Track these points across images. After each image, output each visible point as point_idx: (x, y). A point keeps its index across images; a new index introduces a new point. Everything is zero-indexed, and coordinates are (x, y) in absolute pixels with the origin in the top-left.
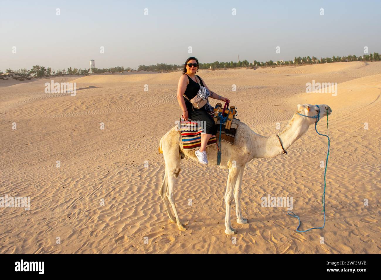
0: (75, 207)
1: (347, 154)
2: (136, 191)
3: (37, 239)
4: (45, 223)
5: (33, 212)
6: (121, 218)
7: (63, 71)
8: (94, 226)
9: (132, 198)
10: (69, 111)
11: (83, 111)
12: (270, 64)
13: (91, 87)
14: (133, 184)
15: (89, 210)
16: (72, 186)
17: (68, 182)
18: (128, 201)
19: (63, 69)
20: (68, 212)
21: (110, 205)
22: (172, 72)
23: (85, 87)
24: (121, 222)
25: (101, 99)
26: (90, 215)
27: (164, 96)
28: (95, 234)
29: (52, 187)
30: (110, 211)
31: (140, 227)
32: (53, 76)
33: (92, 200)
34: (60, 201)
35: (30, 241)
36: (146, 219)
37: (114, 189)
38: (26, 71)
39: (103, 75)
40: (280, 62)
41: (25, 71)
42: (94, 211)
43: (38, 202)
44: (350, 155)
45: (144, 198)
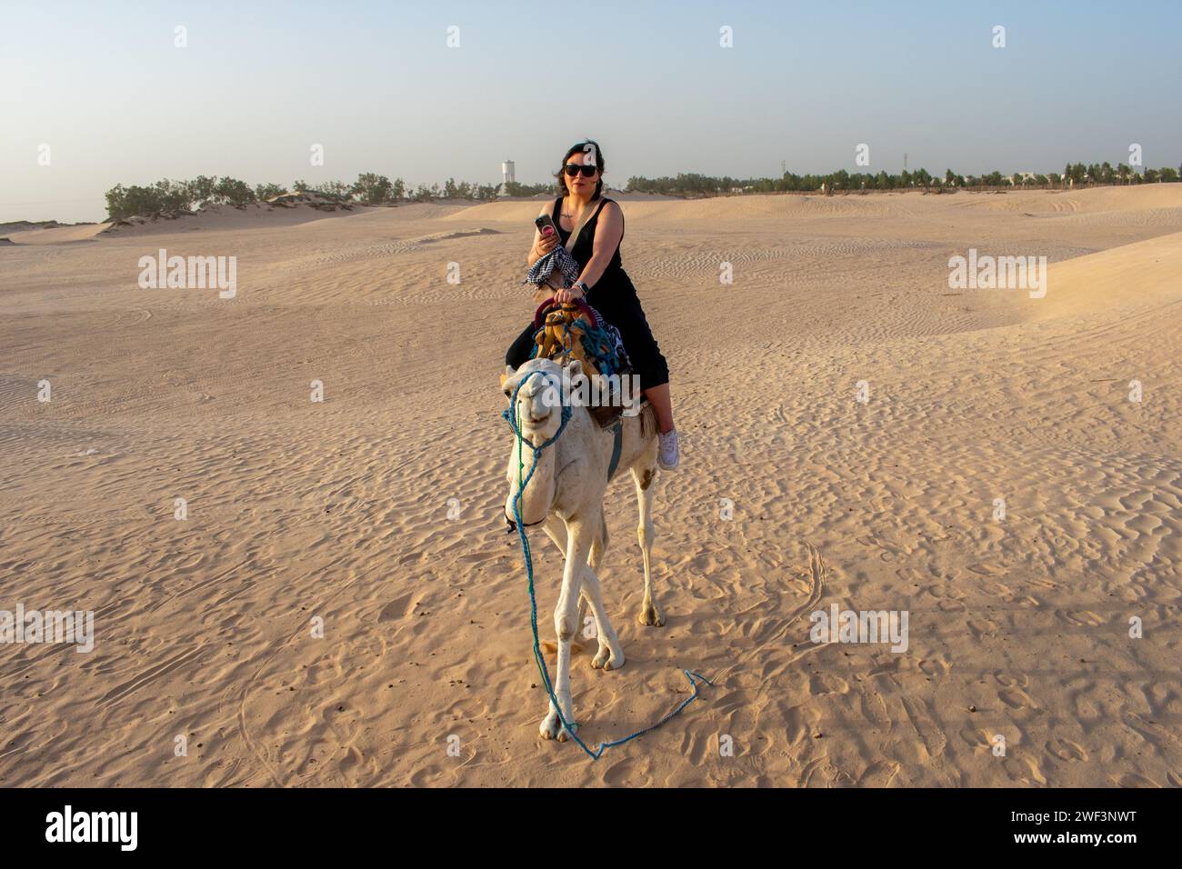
0: (347, 494)
1: (1048, 423)
2: (489, 471)
3: (249, 544)
4: (277, 518)
5: (260, 497)
6: (432, 520)
7: (433, 188)
8: (370, 531)
9: (476, 483)
10: (417, 289)
11: (451, 290)
12: (994, 182)
13: (486, 231)
14: (491, 455)
15: (373, 501)
16: (360, 452)
17: (355, 444)
18: (462, 489)
19: (433, 184)
20: (330, 502)
21: (422, 495)
22: (716, 196)
23: (469, 231)
24: (429, 527)
25: (498, 260)
26: (373, 510)
27: (658, 260)
28: (366, 544)
29: (318, 453)
30: (416, 505)
31: (461, 540)
32: (408, 200)
33: (387, 482)
34: (322, 481)
35: (234, 548)
36: (484, 525)
37: (445, 462)
38: (342, 187)
39: (534, 200)
40: (1022, 178)
41: (339, 186)
42: (384, 503)
43: (278, 479)
44: (1055, 424)
45: (499, 487)
